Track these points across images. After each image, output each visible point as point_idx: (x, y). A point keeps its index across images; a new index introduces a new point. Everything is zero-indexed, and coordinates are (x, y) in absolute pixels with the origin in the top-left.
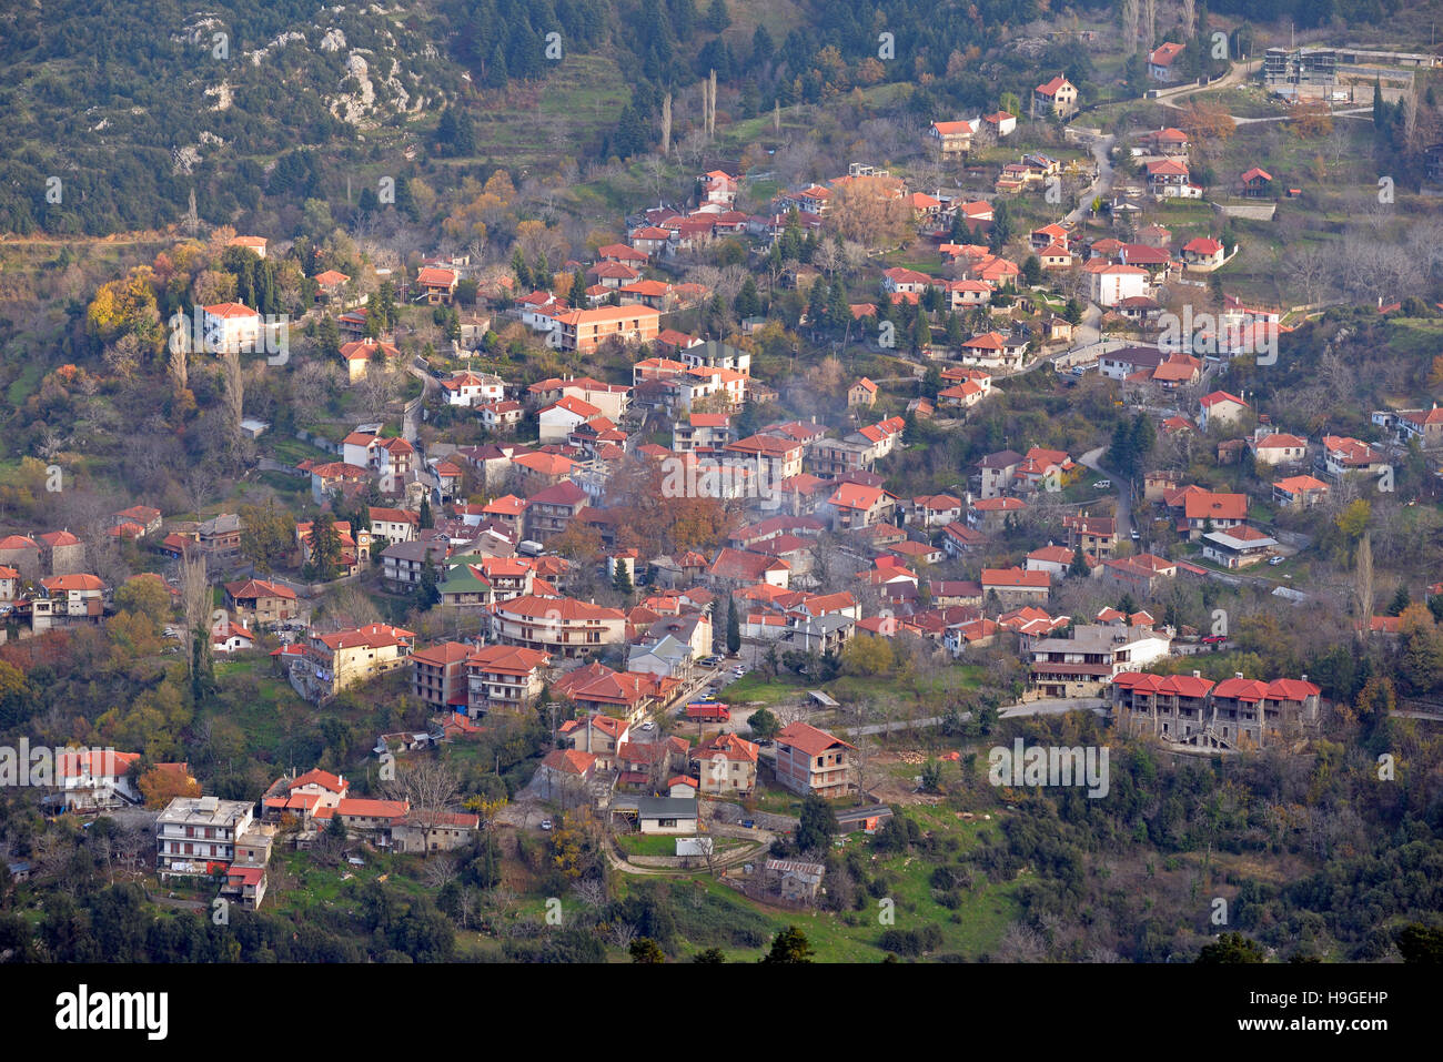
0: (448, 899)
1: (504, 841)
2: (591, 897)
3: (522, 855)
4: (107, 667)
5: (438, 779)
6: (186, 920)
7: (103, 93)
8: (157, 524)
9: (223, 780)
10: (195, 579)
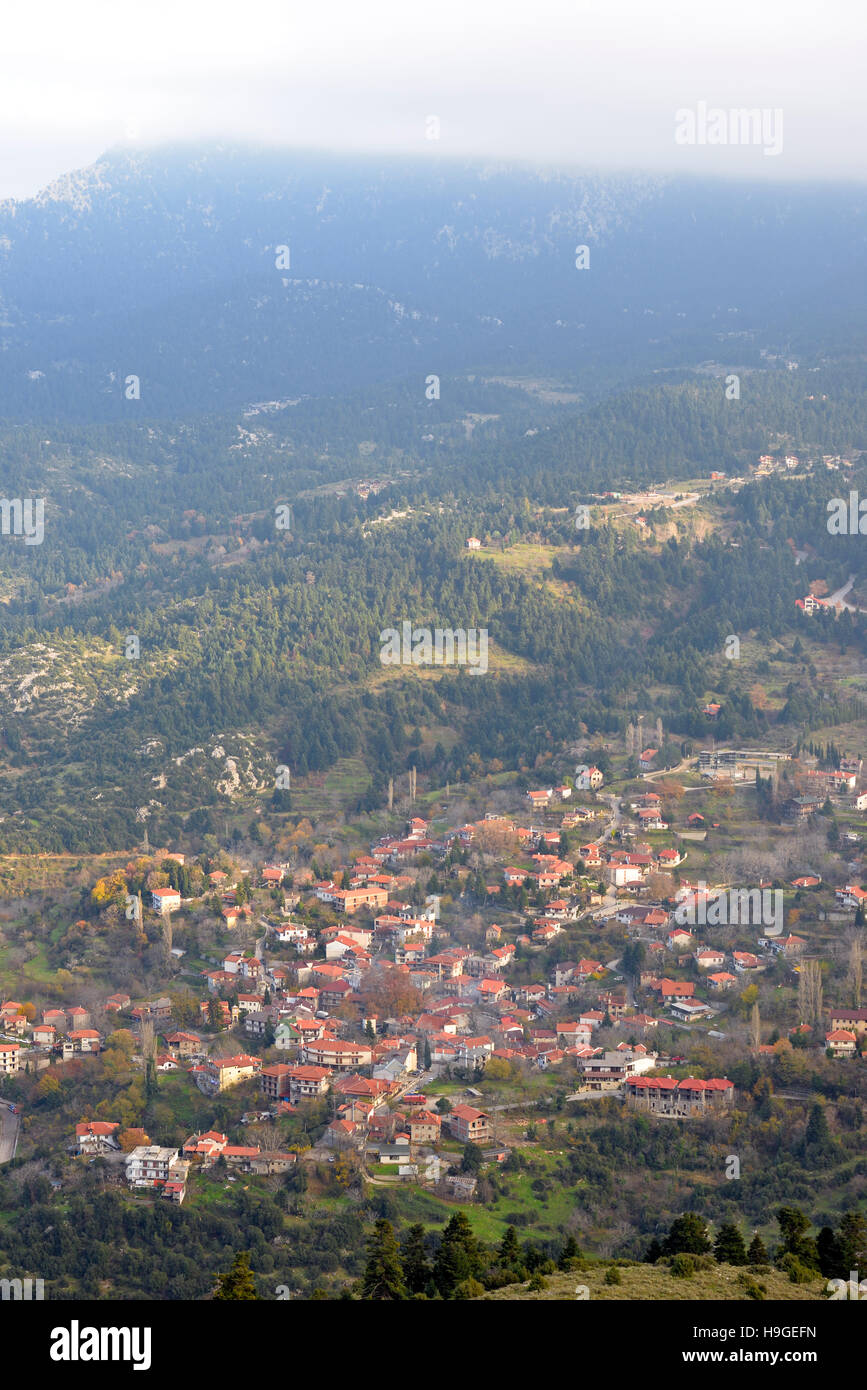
0: (280, 1198)
1: (309, 1168)
2: (354, 1197)
3: (318, 1175)
4: (102, 1078)
5: (274, 1135)
6: (143, 1210)
7: (100, 780)
8: (128, 1003)
9: (162, 1137)
10: (148, 1032)
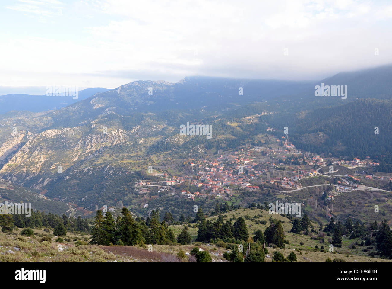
0: (205, 200)
1: (209, 196)
2: (214, 200)
3: (210, 197)
4: (185, 185)
5: (205, 192)
6: (189, 201)
7: (184, 150)
8: (188, 177)
9: (192, 192)
10: (190, 180)
